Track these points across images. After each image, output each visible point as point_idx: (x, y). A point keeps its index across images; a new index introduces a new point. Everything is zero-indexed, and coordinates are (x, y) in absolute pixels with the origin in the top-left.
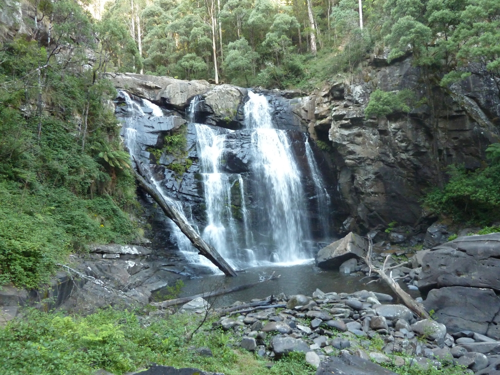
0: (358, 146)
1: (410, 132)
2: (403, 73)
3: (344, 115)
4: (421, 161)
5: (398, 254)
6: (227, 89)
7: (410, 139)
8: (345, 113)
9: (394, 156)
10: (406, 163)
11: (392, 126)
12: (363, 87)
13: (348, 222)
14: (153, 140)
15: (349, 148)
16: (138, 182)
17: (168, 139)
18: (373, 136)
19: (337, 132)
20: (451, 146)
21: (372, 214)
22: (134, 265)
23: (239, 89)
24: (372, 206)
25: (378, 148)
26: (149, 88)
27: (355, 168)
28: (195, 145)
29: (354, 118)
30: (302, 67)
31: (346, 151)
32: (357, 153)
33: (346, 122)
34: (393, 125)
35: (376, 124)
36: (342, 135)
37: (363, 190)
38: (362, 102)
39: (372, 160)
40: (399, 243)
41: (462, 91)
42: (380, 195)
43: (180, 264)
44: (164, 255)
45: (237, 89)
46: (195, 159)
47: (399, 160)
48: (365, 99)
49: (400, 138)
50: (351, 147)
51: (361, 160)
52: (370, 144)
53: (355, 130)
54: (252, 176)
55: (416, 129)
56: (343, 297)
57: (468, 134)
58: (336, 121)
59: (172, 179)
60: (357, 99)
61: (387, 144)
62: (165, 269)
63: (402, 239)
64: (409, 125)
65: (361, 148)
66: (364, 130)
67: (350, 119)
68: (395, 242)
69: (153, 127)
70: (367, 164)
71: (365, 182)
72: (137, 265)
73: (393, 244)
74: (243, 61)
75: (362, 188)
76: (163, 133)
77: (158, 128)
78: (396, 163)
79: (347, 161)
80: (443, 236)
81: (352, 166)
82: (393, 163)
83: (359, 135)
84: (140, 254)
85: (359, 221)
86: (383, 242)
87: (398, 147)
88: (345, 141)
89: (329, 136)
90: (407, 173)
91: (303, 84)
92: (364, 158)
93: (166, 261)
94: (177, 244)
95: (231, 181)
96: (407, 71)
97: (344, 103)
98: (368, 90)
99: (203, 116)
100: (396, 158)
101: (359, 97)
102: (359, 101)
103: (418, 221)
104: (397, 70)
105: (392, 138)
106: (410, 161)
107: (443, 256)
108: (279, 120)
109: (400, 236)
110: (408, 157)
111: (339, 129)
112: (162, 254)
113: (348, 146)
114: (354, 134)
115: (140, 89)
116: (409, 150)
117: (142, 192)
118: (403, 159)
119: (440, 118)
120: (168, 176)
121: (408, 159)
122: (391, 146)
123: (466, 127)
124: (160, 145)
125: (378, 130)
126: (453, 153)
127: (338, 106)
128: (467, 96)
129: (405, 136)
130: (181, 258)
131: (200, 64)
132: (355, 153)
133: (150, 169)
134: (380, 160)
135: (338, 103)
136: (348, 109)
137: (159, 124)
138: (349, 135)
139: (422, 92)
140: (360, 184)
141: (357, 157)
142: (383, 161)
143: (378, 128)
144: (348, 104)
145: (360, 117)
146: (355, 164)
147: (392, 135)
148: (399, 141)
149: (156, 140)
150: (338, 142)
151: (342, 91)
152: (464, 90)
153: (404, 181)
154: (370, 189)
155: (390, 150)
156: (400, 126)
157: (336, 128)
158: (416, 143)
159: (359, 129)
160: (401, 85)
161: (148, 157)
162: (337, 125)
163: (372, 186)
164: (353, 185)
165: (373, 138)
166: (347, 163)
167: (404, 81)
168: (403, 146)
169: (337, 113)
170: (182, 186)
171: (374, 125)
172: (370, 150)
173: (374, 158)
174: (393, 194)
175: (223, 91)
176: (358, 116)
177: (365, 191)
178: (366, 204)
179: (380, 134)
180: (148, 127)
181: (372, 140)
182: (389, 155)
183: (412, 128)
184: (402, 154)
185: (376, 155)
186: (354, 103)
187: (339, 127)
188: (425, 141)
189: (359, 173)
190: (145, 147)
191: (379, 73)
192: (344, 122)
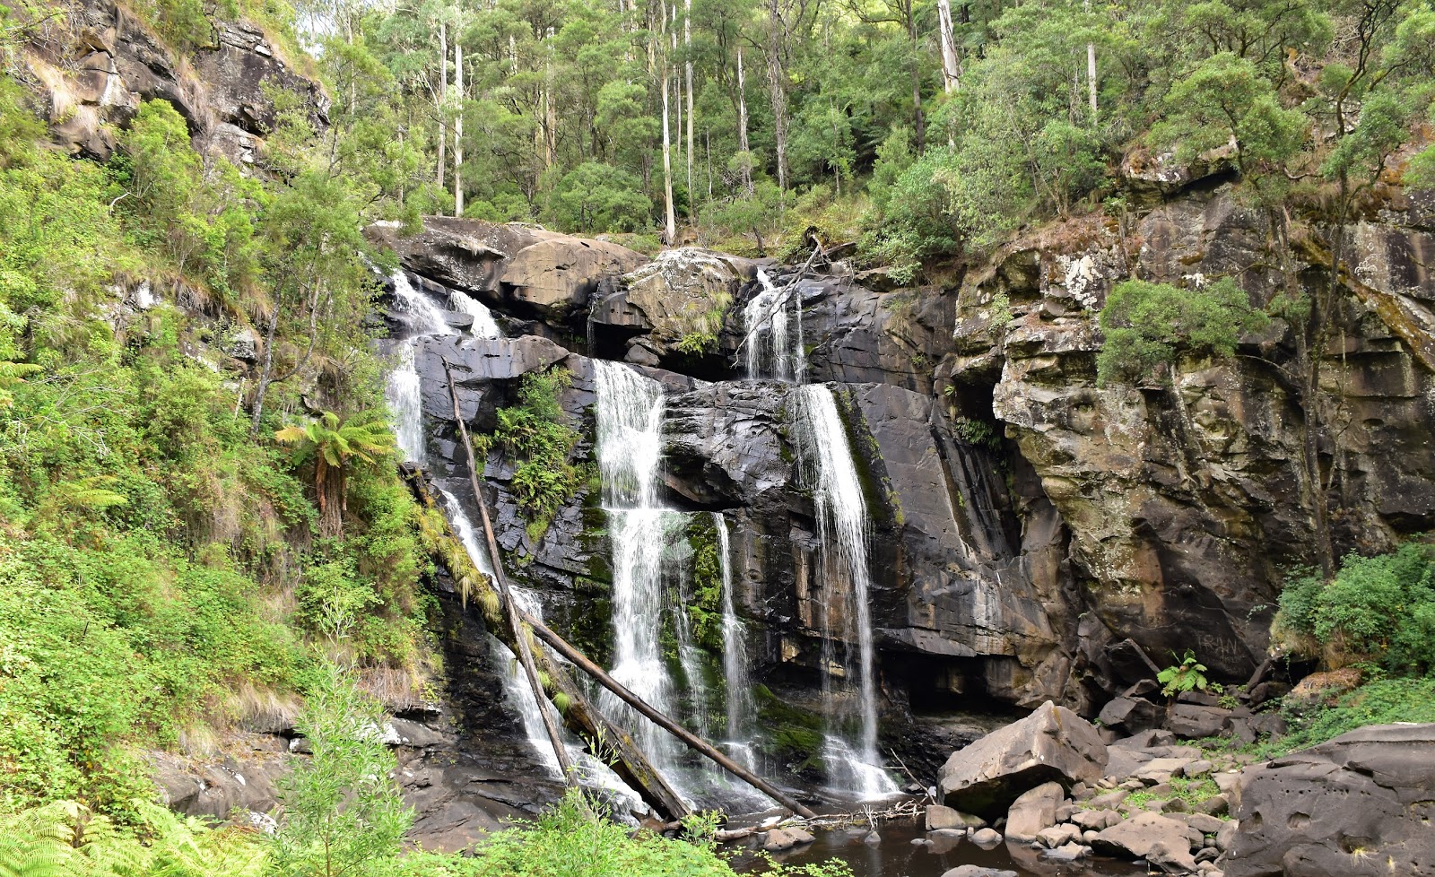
0: (1078, 437)
1: (1238, 398)
2: (1215, 225)
3: (1040, 343)
4: (1271, 489)
6: (693, 261)
7: (1237, 419)
8: (1042, 337)
9: (1189, 472)
10: (1224, 493)
11: (1185, 380)
14: (467, 406)
15: (1053, 442)
18: (1127, 409)
19: (1017, 393)
20: (1360, 447)
21: (1121, 646)
23: (730, 259)
24: (1122, 622)
25: (1142, 444)
26: (468, 256)
27: (1071, 505)
28: (590, 425)
31: (1045, 454)
32: (1079, 458)
33: (1047, 364)
34: (1188, 378)
35: (1134, 373)
36: (1034, 405)
37: (1097, 573)
38: (1094, 305)
39: (1122, 480)
40: (1198, 737)
41: (1392, 282)
42: (1147, 589)
43: (526, 778)
44: (479, 751)
45: (724, 261)
47: (1205, 485)
48: (1101, 298)
49: (1207, 415)
50: (1062, 442)
51: (1089, 484)
52: (1117, 434)
53: (1074, 389)
55: (1256, 392)
57: (1409, 411)
58: (1016, 360)
59: (518, 521)
60: (1079, 297)
61: (1169, 434)
62: (481, 792)
63: (1209, 725)
64: (1232, 379)
65: (1091, 446)
66: (1099, 391)
67: (1058, 355)
68: (1187, 732)
69: (468, 369)
70: (1109, 493)
71: (1102, 549)
73: (1179, 738)
75: (1093, 565)
76: (498, 387)
77: (481, 371)
78: (1195, 491)
79: (1048, 483)
81: (1064, 498)
82: (1188, 493)
83: (1086, 402)
84: (403, 744)
85: (1081, 666)
86: (1150, 734)
87: (1202, 443)
88: (1041, 420)
89: (995, 404)
90: (1229, 523)
92: (1098, 474)
93: (484, 770)
94: (522, 720)
95: (691, 532)
96: (1229, 219)
97: (1041, 308)
98: (1110, 270)
99: (620, 339)
100: (1196, 478)
101: (1085, 291)
102: (1085, 303)
103: (1258, 672)
104: (1197, 213)
105: (1184, 415)
106: (1238, 487)
107: (1304, 787)
108: (847, 353)
109: (1204, 717)
110: (1233, 474)
111: (1023, 386)
113: (1052, 436)
114: (1070, 400)
115: (441, 259)
116: (1233, 454)
118: (1213, 481)
119: (1325, 359)
120: (507, 514)
121: (1232, 481)
122: (1182, 438)
123: (1403, 389)
126: (1367, 467)
128: (1406, 295)
129: (1222, 412)
130: (529, 762)
132: (1071, 458)
133: (454, 491)
134: (1147, 483)
135: (1022, 308)
136: (1051, 327)
137: (486, 359)
138: (1055, 404)
139: (1271, 280)
140: (1087, 554)
141: (1078, 470)
142: (1156, 485)
143: (1142, 385)
144: (1053, 311)
145: (1086, 352)
146: (1072, 493)
147: (1183, 408)
148: (1206, 427)
149: (474, 407)
150: (1022, 425)
151: (1033, 272)
152: (1397, 278)
153: (1220, 548)
154: (1117, 569)
155: (1179, 452)
156: (1208, 382)
157: (1013, 382)
158: (1256, 432)
159: (1086, 386)
160: (1209, 260)
161: (451, 456)
162: (1021, 374)
163: (1124, 560)
164: (1067, 555)
165: (1127, 416)
166: (1046, 488)
167: (1218, 246)
168: (1217, 442)
169: (1018, 337)
170: (547, 545)
171: (1129, 376)
172: (1117, 450)
173: (1130, 474)
174: (1184, 586)
175: (681, 266)
176: (1081, 347)
177: (1103, 574)
178: (1105, 617)
179: (1148, 404)
180: (454, 367)
181: (1124, 421)
182: (1174, 467)
183: (1244, 387)
184: (1214, 466)
185: (1137, 465)
186: (1070, 310)
187: (1024, 380)
188: (1283, 427)
189: (1082, 519)
190: (441, 427)
191: (1145, 222)
192: (1040, 364)
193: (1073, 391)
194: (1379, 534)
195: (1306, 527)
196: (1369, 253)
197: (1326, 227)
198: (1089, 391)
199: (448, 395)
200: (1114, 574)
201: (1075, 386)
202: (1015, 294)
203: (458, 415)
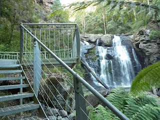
3: (144, 39)
6: (107, 36)
12: (150, 30)
14: (86, 51)
16: (81, 62)
17: (90, 51)
18: (155, 45)
23: (111, 35)
25: (157, 49)
26: (85, 38)
28: (98, 52)
29: (148, 40)
30: (131, 26)
31: (146, 51)
33: (145, 42)
39: (155, 53)
46: (98, 56)
52: (154, 48)
53: (148, 44)
54: (115, 60)
58: (142, 42)
60: (148, 34)
67: (146, 40)
70: (154, 55)
71: (153, 61)
74: (112, 27)
76: (89, 49)
77: (87, 48)
79: (146, 54)
81: (148, 56)
83: (150, 45)
89: (139, 46)
91: (131, 31)
92: (152, 53)
95: (108, 62)
97: (144, 36)
99: (100, 44)
108: (123, 43)
111: (142, 44)
113: (146, 49)
115: (83, 38)
117: (83, 65)
120: (90, 61)
124: (88, 53)
125: (157, 43)
127: (142, 37)
131: (100, 29)
132: (149, 51)
138: (146, 46)
150: (143, 48)
151: (143, 32)
164: (149, 62)
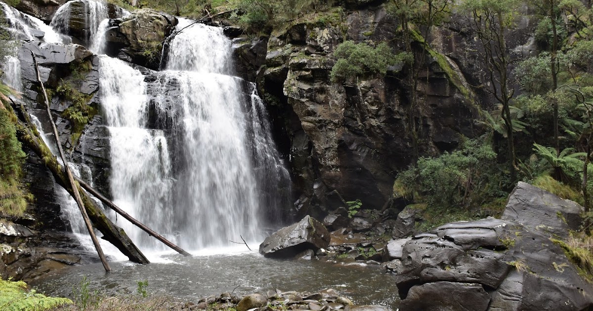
0: (318, 105)
1: (383, 93)
2: (377, 21)
3: (304, 64)
4: (393, 130)
5: (364, 245)
6: (150, 15)
7: (382, 101)
8: (306, 61)
9: (362, 122)
10: (375, 131)
11: (362, 84)
12: (329, 32)
13: (300, 203)
14: (43, 75)
15: (308, 106)
18: (338, 94)
19: (294, 85)
20: (428, 115)
21: (331, 193)
22: (10, 251)
24: (332, 183)
27: (314, 133)
29: (316, 69)
31: (304, 111)
32: (318, 114)
33: (307, 73)
34: (364, 83)
35: (342, 80)
36: (301, 90)
37: (322, 162)
38: (328, 50)
39: (335, 124)
40: (363, 231)
41: (443, 50)
42: (343, 170)
43: (74, 251)
44: (51, 238)
45: (164, 16)
47: (368, 127)
48: (331, 47)
49: (370, 99)
50: (311, 107)
51: (322, 125)
52: (333, 104)
55: (390, 90)
56: (306, 297)
57: (447, 102)
58: (293, 71)
59: (67, 131)
60: (322, 46)
61: (355, 106)
62: (53, 258)
63: (366, 226)
64: (381, 84)
65: (323, 109)
66: (328, 86)
67: (312, 69)
68: (358, 229)
69: (44, 58)
70: (329, 129)
71: (325, 152)
72: (14, 251)
73: (355, 231)
75: (321, 159)
76: (59, 67)
77: (51, 58)
78: (363, 130)
79: (304, 123)
80: (417, 223)
81: (310, 130)
82: (361, 130)
83: (322, 91)
84: (18, 235)
85: (314, 201)
86: (344, 230)
87: (368, 110)
88: (303, 97)
89: (284, 89)
90: (376, 143)
92: (325, 121)
93: (53, 247)
96: (383, 18)
97: (306, 49)
98: (336, 36)
99: (116, 48)
100: (364, 124)
101: (324, 43)
102: (324, 48)
103: (386, 204)
104: (371, 15)
105: (361, 98)
106: (381, 129)
107: (428, 246)
109: (365, 223)
110: (379, 123)
111: (296, 82)
112: (48, 236)
113: (307, 104)
114: (316, 89)
116: (380, 116)
118: (372, 126)
119: (419, 79)
121: (379, 126)
122: (360, 107)
123: (445, 93)
125: (346, 88)
126: (430, 123)
127: (297, 51)
128: (448, 56)
129: (376, 98)
130: (74, 243)
132: (315, 113)
133: (36, 115)
134: (344, 126)
135: (296, 48)
136: (309, 57)
137: (53, 53)
138: (310, 90)
139: (398, 45)
140: (319, 154)
141: (317, 119)
142: (348, 127)
143: (345, 84)
144: (311, 51)
145: (324, 69)
146: (314, 128)
147: (361, 95)
148: (370, 104)
149: (47, 75)
150: (295, 98)
151: (303, 34)
152: (445, 49)
153: (373, 153)
154: (331, 161)
155: (358, 113)
156: (371, 85)
157: (293, 80)
158: (389, 107)
159: (322, 84)
160: (375, 35)
161: (35, 99)
162: (295, 77)
163: (334, 158)
164: (310, 154)
165: (338, 97)
166: (304, 125)
167: (379, 29)
168: (374, 110)
169: (296, 61)
170: (81, 142)
171: (341, 81)
172: (334, 111)
173: (338, 122)
174: (358, 169)
175: (145, 17)
176: (322, 67)
177: (325, 163)
178: (325, 181)
179: (347, 93)
180: (37, 56)
181: (337, 99)
182: (356, 120)
183: (385, 88)
184: (372, 120)
185: (341, 118)
186: (317, 51)
187: (297, 79)
188: (400, 106)
189: (318, 139)
190: (31, 84)
191: (350, 17)
192: (304, 73)
193: (317, 86)
194: (433, 150)
195: (406, 146)
196: (435, 38)
197: (420, 26)
198: (323, 85)
199: (34, 69)
200: (329, 163)
201: (318, 83)
202: (294, 43)
203: (39, 79)
